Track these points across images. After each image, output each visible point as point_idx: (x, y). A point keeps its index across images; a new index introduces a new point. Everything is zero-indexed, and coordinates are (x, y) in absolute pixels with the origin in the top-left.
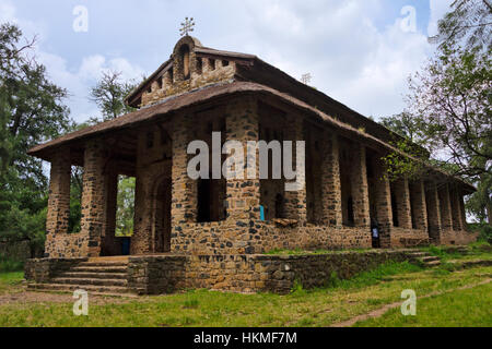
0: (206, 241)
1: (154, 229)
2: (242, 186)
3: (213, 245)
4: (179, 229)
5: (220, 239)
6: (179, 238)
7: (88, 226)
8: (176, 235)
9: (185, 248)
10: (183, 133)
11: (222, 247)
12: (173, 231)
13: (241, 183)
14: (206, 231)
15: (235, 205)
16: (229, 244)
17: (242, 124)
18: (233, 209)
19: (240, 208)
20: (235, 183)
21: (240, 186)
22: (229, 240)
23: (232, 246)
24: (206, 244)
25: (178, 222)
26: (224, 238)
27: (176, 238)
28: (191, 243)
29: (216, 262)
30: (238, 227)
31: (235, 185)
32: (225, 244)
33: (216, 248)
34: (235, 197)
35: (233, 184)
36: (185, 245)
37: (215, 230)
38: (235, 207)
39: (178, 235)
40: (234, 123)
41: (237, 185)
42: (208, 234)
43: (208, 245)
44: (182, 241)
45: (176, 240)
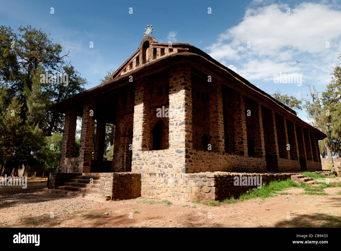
0: (154, 163)
1: (125, 156)
2: (180, 124)
3: (159, 166)
4: (138, 155)
5: (164, 162)
7: (84, 153)
8: (135, 158)
9: (141, 168)
10: (141, 91)
11: (166, 167)
12: (133, 156)
13: (179, 122)
14: (155, 156)
15: (175, 137)
16: (170, 166)
17: (180, 81)
18: (174, 141)
19: (178, 140)
20: (175, 123)
21: (178, 125)
22: (170, 163)
23: (172, 167)
24: (154, 165)
25: (137, 150)
26: (167, 162)
27: (136, 161)
28: (145, 165)
29: (161, 178)
30: (176, 154)
31: (175, 124)
32: (167, 166)
33: (161, 169)
34: (175, 133)
35: (174, 124)
36: (141, 166)
37: (161, 156)
38: (175, 140)
39: (137, 159)
40: (175, 82)
41: (177, 124)
42: (156, 158)
43: (156, 166)
44: (139, 163)
45: (135, 163)
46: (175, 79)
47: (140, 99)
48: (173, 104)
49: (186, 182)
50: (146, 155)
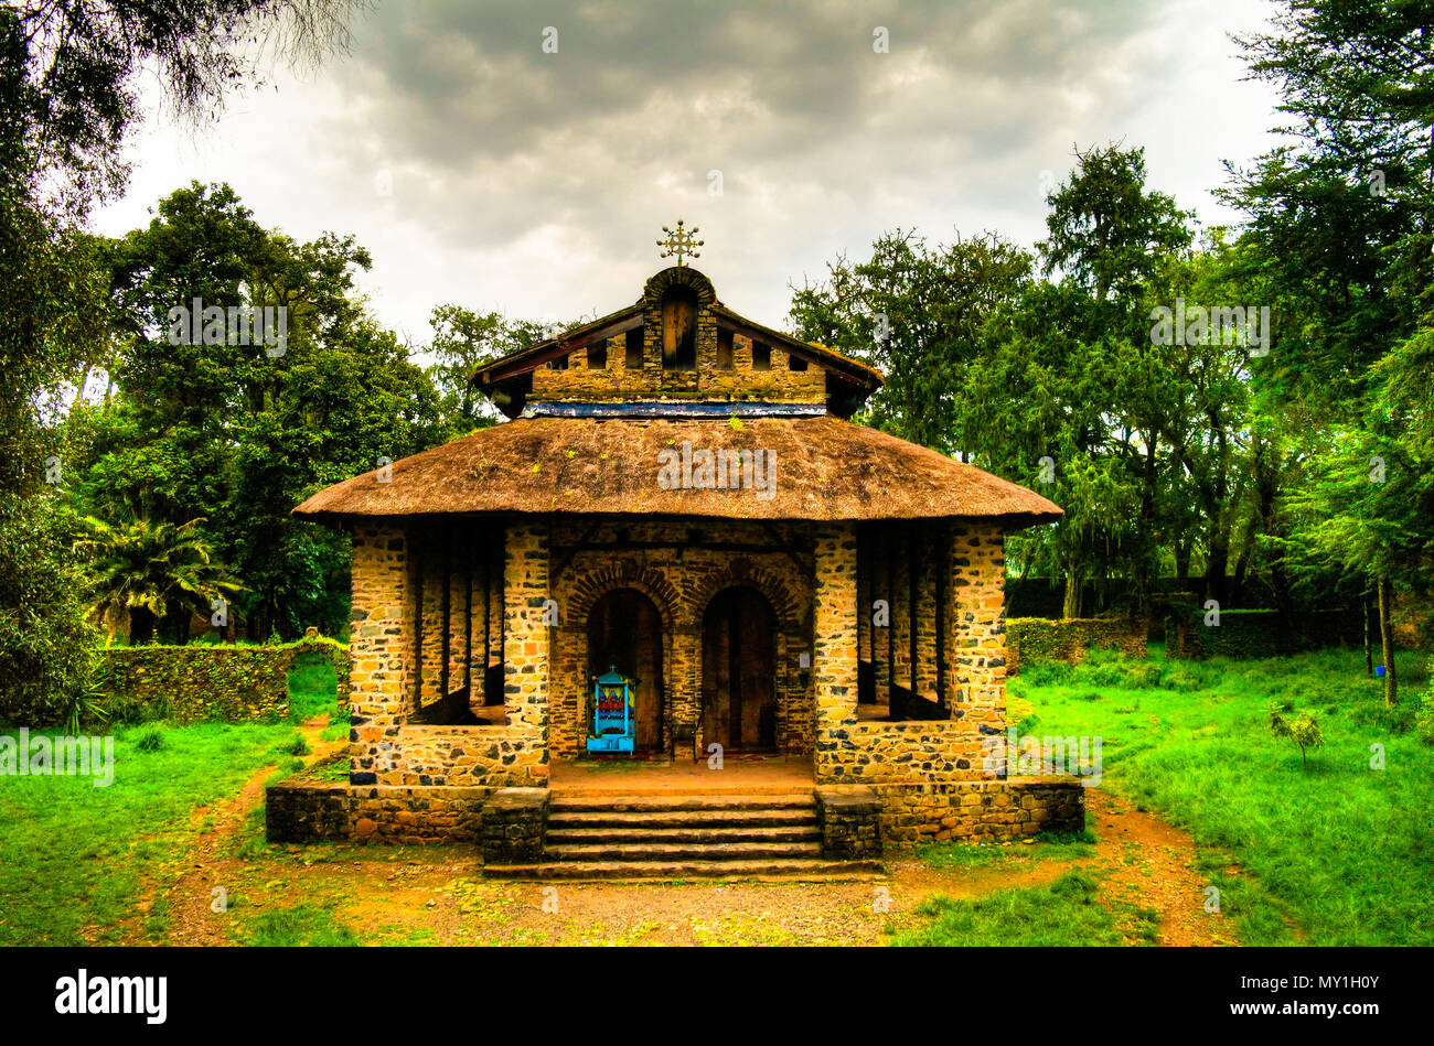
0: (909, 758)
2: (991, 665)
3: (927, 766)
4: (842, 735)
5: (943, 755)
6: (841, 751)
7: (539, 717)
8: (834, 746)
11: (948, 768)
12: (825, 739)
13: (987, 660)
14: (913, 741)
15: (975, 695)
16: (963, 765)
17: (992, 553)
18: (973, 705)
19: (987, 703)
20: (976, 659)
21: (985, 664)
22: (960, 757)
23: (968, 767)
24: (909, 764)
25: (838, 722)
26: (951, 754)
27: (835, 753)
28: (873, 762)
29: (940, 796)
30: (980, 736)
31: (976, 662)
32: (954, 764)
33: (933, 771)
34: (976, 684)
35: (971, 661)
36: (857, 765)
37: (931, 739)
38: (977, 702)
39: (839, 746)
40: (973, 550)
41: (981, 663)
42: (914, 745)
43: (914, 766)
44: (849, 757)
45: (834, 757)
46: (975, 543)
47: (839, 569)
48: (972, 610)
49: (1016, 800)
50: (877, 737)
